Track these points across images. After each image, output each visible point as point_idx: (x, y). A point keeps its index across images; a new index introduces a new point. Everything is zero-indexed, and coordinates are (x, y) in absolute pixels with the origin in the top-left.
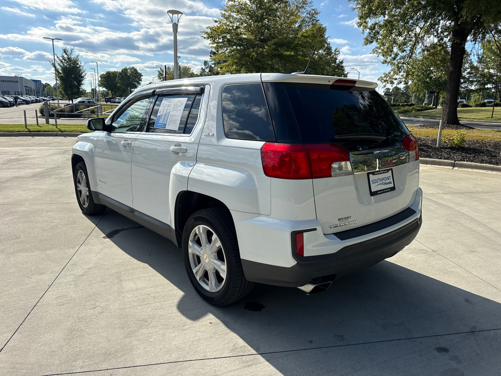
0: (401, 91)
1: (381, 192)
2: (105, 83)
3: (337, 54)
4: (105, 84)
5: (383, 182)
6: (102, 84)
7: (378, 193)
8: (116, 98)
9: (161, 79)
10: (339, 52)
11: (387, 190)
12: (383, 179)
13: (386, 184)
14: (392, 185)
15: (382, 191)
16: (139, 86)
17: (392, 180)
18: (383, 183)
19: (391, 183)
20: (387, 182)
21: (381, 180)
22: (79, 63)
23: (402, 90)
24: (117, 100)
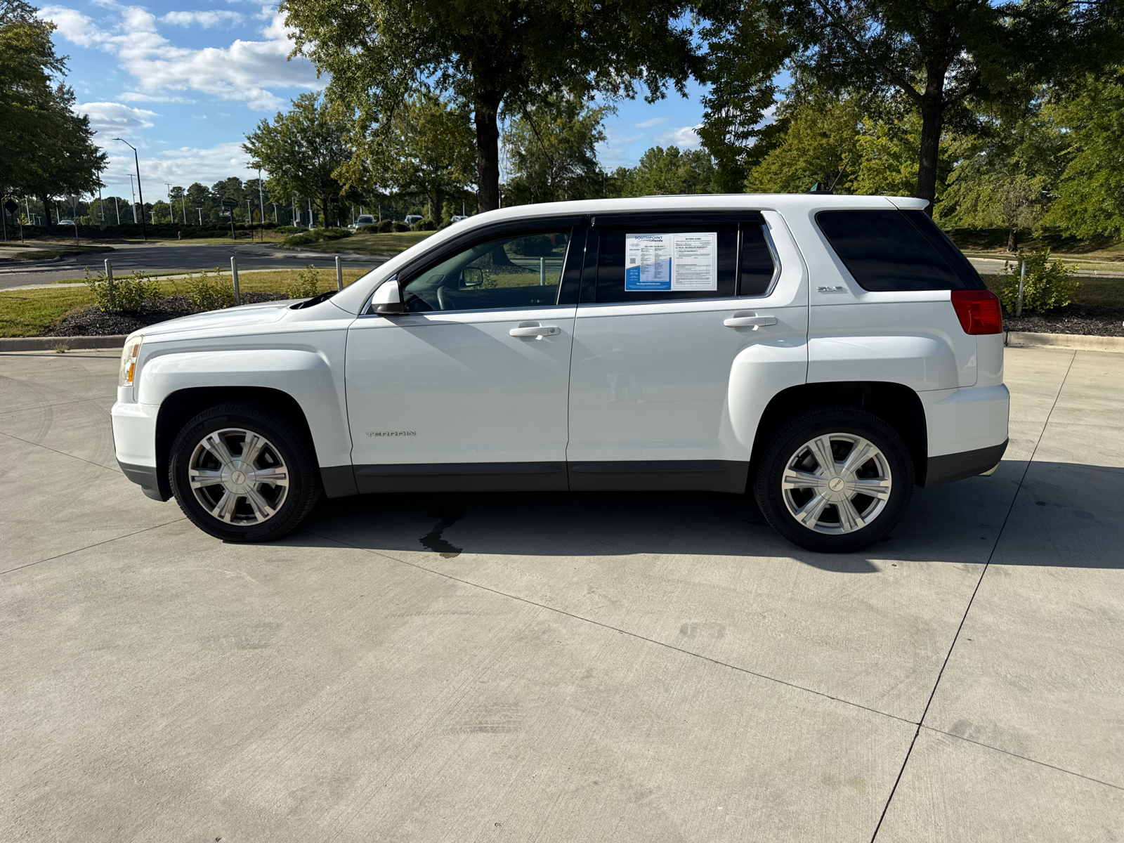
0: (210, 195)
3: (68, 100)
10: (72, 94)
23: (210, 193)
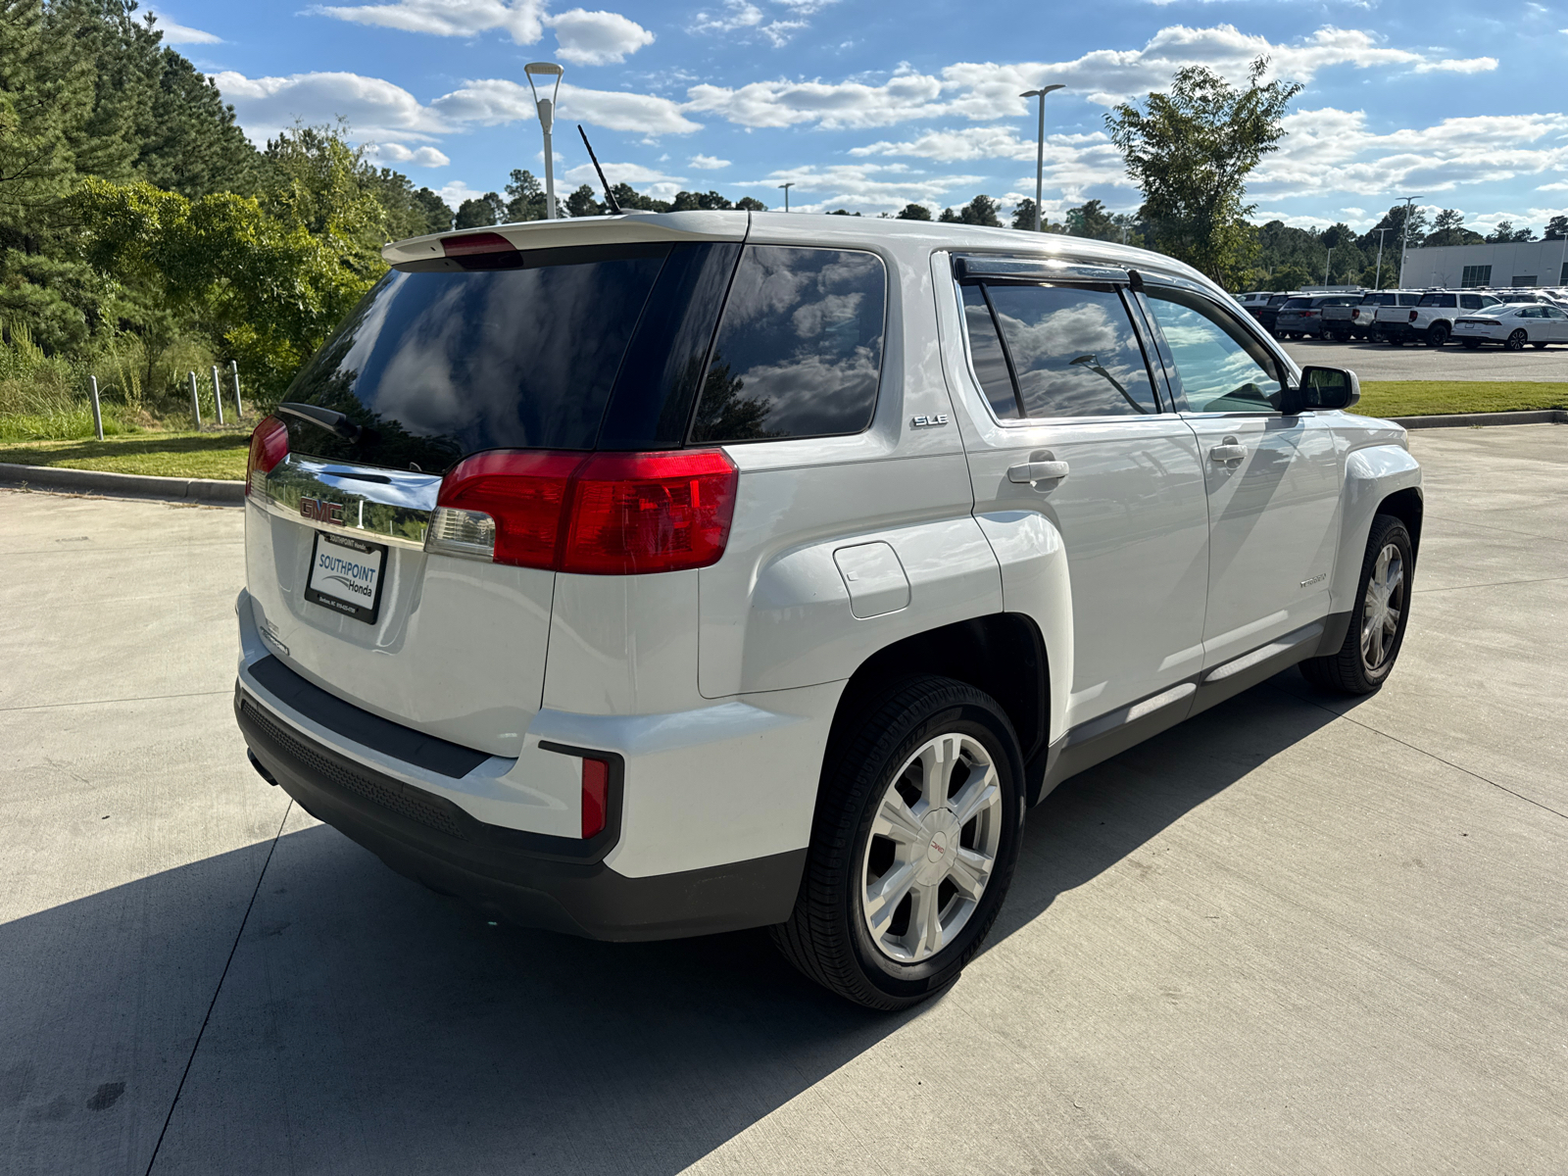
1: (328, 602)
5: (345, 576)
7: (321, 599)
11: (345, 608)
12: (349, 567)
13: (353, 586)
14: (368, 603)
15: (333, 603)
17: (373, 587)
18: (347, 580)
19: (370, 595)
20: (359, 582)
21: (343, 567)
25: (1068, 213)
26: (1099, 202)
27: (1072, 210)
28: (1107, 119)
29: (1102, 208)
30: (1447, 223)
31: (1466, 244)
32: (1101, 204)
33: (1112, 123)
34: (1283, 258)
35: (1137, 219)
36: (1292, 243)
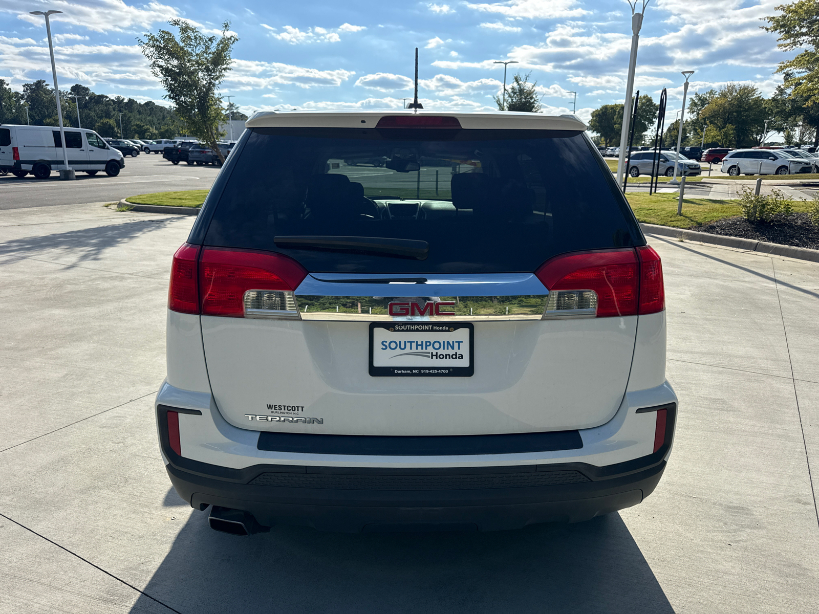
1: (409, 372)
2: (597, 124)
4: (596, 126)
5: (425, 351)
6: (592, 126)
7: (397, 372)
8: (608, 149)
9: (693, 112)
11: (434, 372)
12: (428, 343)
13: (439, 356)
14: (465, 363)
16: (650, 127)
17: (464, 352)
18: (427, 353)
19: (461, 358)
20: (444, 352)
21: (418, 345)
22: (534, 96)
24: (609, 152)
25: (24, 86)
26: (44, 82)
27: (26, 85)
28: (139, 40)
29: (47, 85)
30: (232, 109)
31: (242, 120)
32: (46, 83)
33: (142, 43)
34: (159, 122)
35: (70, 93)
36: (162, 114)
